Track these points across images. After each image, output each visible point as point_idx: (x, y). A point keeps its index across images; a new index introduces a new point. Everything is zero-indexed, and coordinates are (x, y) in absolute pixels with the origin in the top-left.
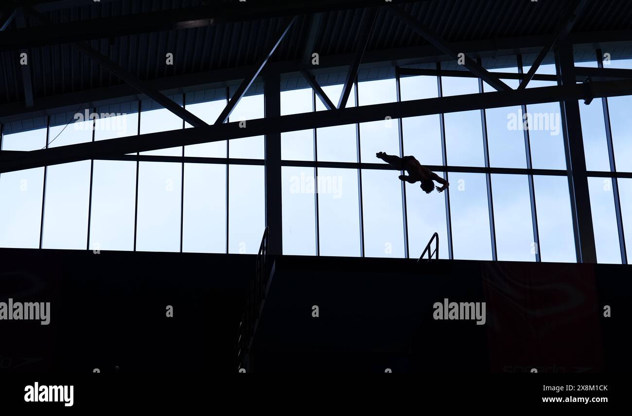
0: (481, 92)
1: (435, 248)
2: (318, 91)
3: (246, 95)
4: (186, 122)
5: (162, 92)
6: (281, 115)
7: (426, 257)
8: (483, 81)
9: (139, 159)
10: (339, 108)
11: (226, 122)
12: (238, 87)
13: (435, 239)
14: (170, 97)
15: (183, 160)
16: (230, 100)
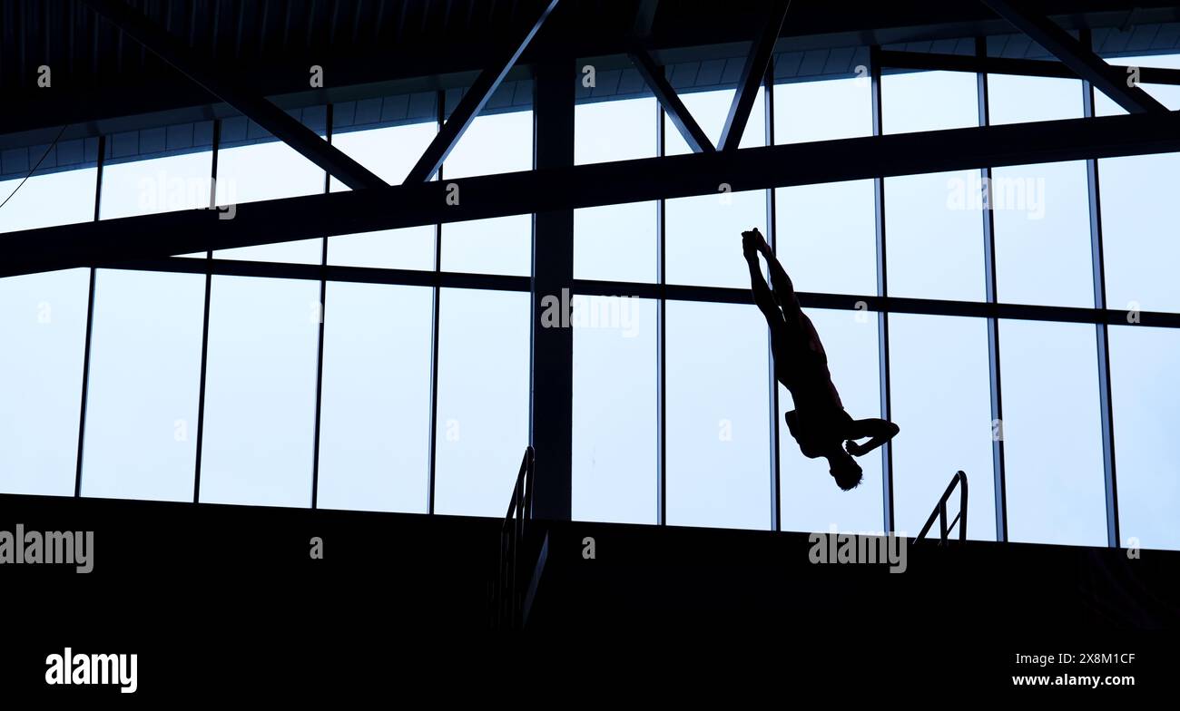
0: (1089, 115)
1: (958, 510)
2: (671, 105)
3: (488, 111)
4: (332, 177)
5: (272, 99)
6: (576, 164)
7: (935, 533)
8: (1095, 88)
9: (211, 268)
10: (721, 149)
11: (435, 178)
12: (467, 90)
13: (959, 486)
14: (294, 114)
15: (324, 273)
16: (445, 122)
